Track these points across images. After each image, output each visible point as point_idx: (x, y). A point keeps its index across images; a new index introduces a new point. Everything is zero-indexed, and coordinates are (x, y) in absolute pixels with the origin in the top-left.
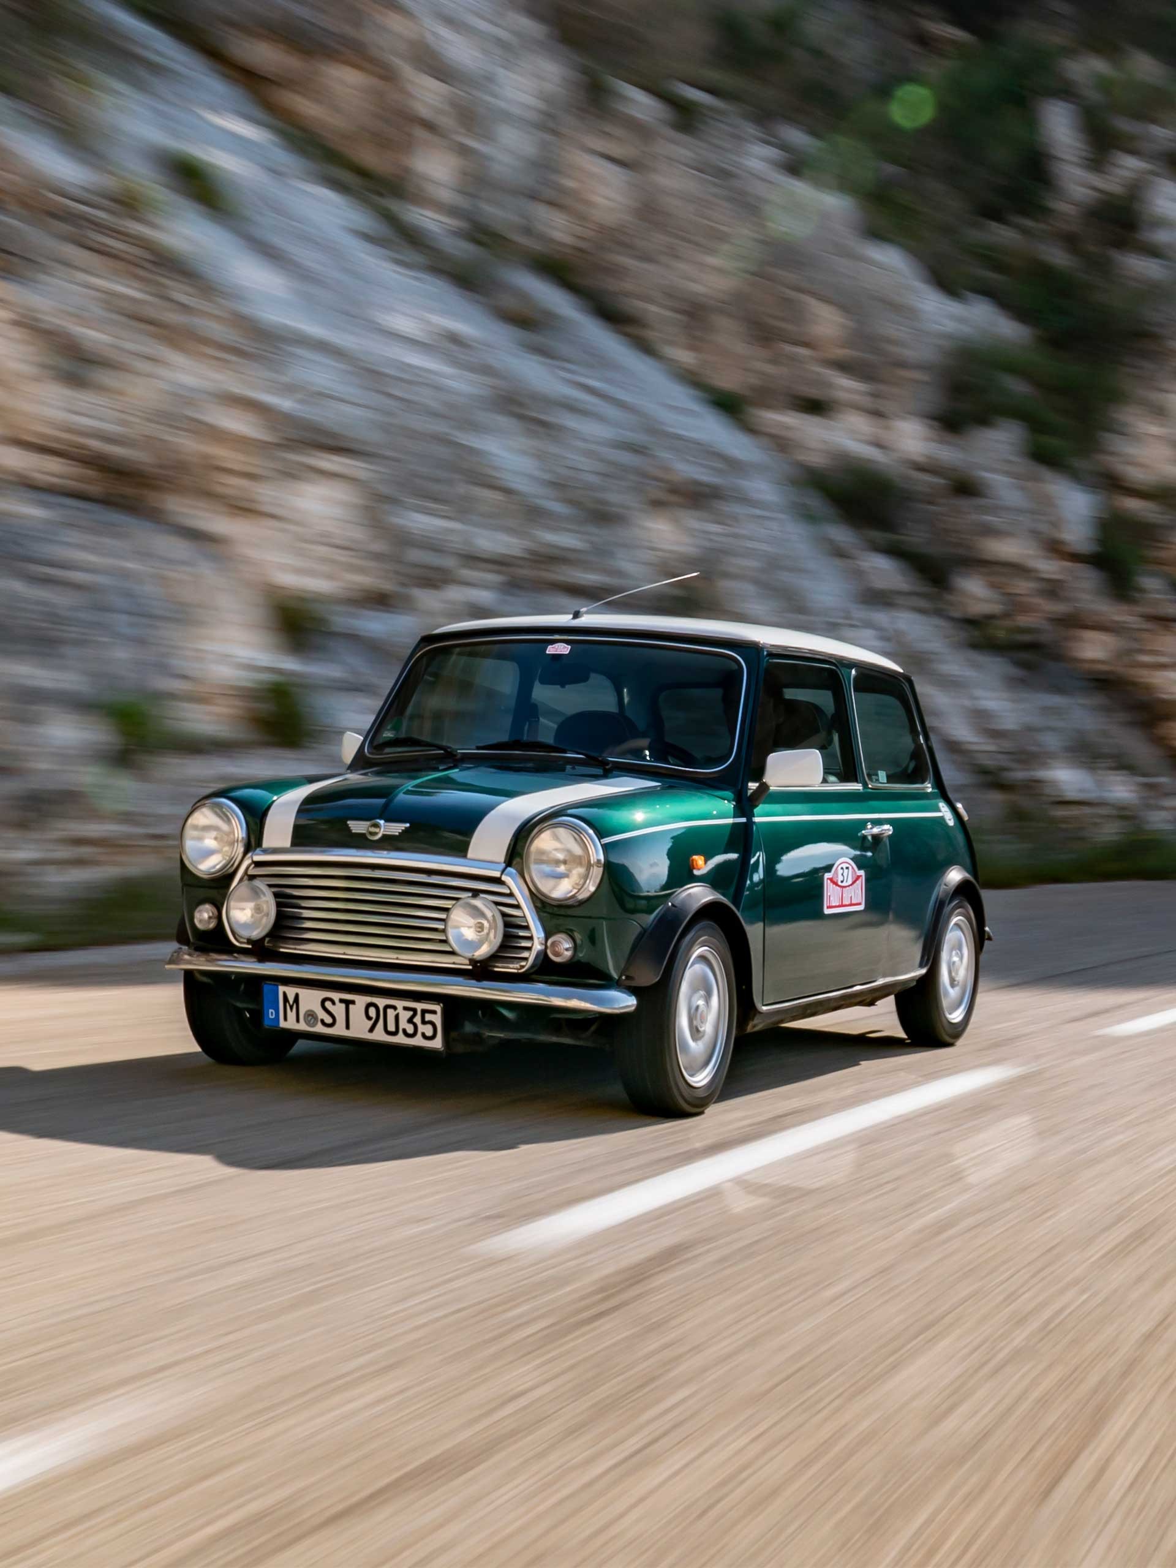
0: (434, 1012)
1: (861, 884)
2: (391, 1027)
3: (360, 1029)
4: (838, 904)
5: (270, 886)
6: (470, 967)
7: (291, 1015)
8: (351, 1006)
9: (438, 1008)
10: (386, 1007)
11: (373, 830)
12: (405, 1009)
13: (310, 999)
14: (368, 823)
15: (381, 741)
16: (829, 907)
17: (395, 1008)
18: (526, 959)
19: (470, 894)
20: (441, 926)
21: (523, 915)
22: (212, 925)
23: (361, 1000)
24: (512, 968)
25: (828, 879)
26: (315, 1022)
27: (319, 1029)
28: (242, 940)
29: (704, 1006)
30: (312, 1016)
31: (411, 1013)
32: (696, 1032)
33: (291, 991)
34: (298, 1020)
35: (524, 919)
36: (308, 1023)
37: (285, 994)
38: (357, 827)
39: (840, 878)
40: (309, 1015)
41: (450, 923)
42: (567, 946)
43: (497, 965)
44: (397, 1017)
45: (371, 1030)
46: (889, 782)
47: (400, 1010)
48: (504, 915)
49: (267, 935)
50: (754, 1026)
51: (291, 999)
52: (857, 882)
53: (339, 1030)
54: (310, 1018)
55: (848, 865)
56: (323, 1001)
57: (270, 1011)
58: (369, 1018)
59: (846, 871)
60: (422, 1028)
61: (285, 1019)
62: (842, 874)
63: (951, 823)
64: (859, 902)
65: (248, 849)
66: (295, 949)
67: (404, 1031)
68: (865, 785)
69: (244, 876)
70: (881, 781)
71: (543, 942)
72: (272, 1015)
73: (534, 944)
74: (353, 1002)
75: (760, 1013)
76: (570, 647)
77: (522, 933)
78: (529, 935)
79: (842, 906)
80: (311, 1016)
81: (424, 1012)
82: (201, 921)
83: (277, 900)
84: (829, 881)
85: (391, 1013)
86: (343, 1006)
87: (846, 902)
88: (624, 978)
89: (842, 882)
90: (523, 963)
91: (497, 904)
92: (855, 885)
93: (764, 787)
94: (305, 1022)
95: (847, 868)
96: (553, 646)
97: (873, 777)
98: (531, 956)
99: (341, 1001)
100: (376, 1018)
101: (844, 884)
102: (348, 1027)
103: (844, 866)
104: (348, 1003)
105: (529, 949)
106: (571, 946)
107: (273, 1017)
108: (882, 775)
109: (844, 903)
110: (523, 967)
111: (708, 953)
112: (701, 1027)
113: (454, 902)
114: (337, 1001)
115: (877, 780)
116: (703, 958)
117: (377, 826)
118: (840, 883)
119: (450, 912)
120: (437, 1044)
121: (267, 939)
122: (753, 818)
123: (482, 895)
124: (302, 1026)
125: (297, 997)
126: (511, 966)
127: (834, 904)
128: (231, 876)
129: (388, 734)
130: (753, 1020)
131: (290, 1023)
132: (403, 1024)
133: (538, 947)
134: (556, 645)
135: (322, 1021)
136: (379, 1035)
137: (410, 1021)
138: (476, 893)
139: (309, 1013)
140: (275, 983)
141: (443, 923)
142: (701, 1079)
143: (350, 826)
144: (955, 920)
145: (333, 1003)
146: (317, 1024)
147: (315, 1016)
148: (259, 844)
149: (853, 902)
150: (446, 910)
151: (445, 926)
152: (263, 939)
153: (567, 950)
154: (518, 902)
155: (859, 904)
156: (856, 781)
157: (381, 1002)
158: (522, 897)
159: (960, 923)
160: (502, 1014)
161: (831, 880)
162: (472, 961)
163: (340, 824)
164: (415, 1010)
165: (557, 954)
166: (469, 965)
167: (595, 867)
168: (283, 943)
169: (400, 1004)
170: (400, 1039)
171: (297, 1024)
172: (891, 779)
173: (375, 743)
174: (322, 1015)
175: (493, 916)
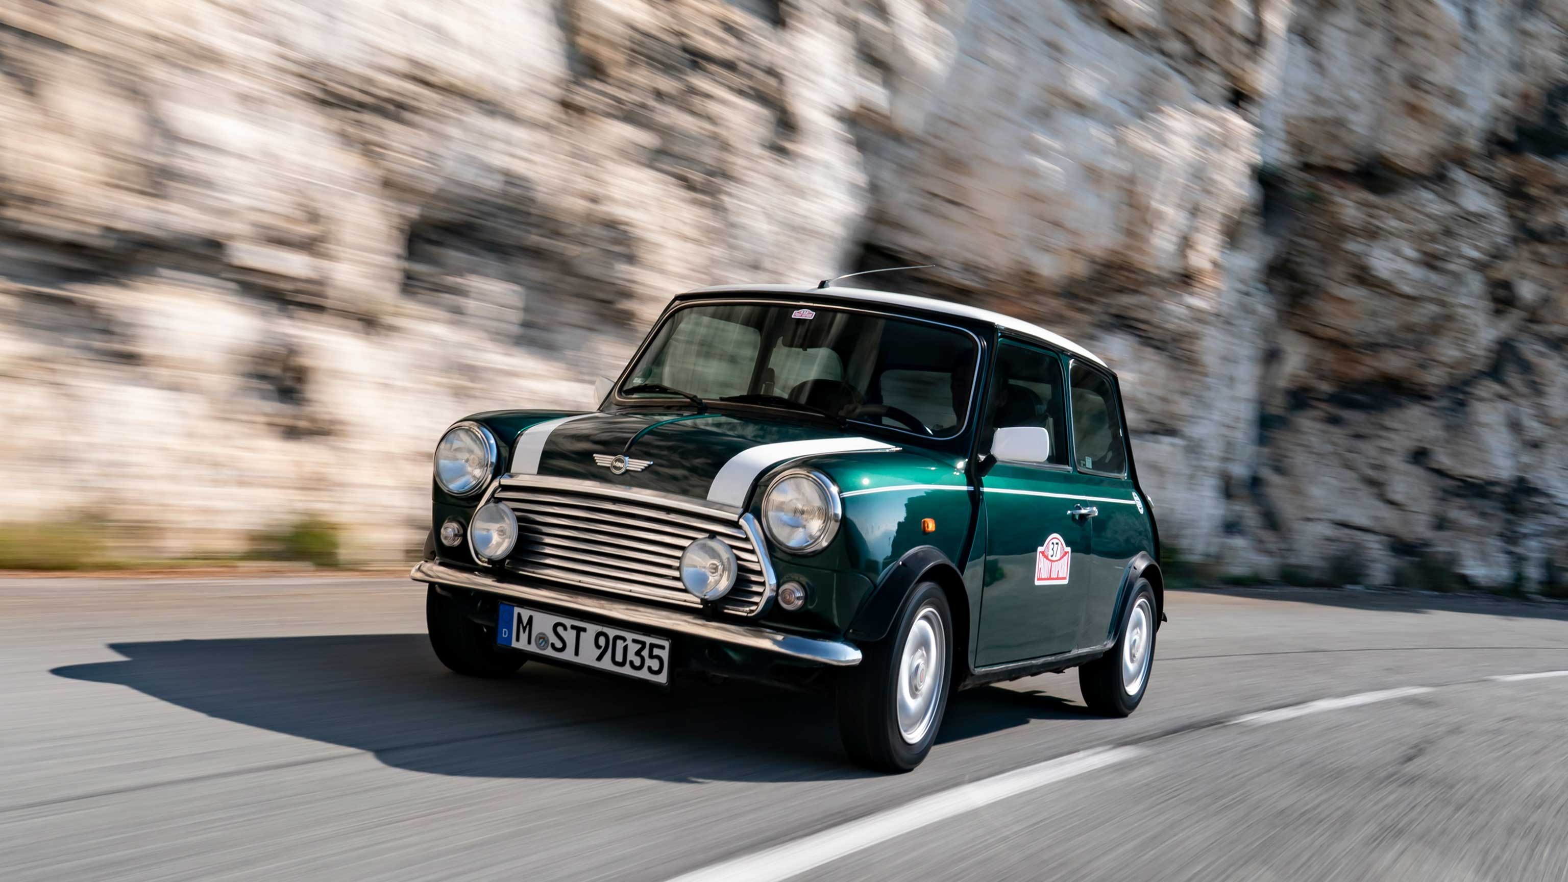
0: (662, 647)
1: (1067, 559)
2: (619, 658)
3: (588, 656)
4: (1046, 577)
5: (514, 510)
6: (701, 606)
7: (524, 637)
8: (582, 634)
9: (666, 644)
10: (616, 638)
11: (618, 464)
12: (634, 641)
13: (543, 623)
14: (613, 458)
15: (631, 387)
16: (1039, 579)
17: (624, 639)
18: (756, 604)
19: (707, 535)
20: (676, 563)
21: (757, 560)
22: (457, 542)
23: (592, 629)
24: (742, 612)
25: (1040, 552)
26: (546, 645)
27: (549, 652)
28: (483, 559)
29: (923, 665)
30: (544, 638)
31: (640, 646)
32: (914, 691)
33: (526, 613)
34: (529, 642)
35: (758, 564)
36: (538, 646)
37: (519, 615)
38: (603, 460)
39: (1051, 553)
40: (540, 638)
41: (686, 561)
42: (798, 595)
43: (727, 606)
44: (625, 649)
45: (599, 658)
46: (1093, 468)
47: (629, 642)
48: (739, 558)
49: (508, 557)
50: (965, 686)
51: (525, 620)
52: (1065, 558)
53: (568, 655)
54: (541, 640)
55: (1057, 541)
56: (555, 627)
57: (504, 630)
58: (598, 647)
59: (1056, 546)
60: (649, 662)
61: (518, 639)
62: (1053, 549)
63: (1142, 511)
64: (1064, 576)
65: (497, 473)
66: (533, 573)
67: (631, 663)
68: (1075, 468)
69: (490, 499)
70: (1087, 466)
71: (775, 589)
72: (505, 634)
73: (766, 590)
74: (584, 630)
75: (973, 675)
76: (814, 313)
77: (754, 578)
78: (762, 580)
79: (1050, 579)
80: (542, 638)
81: (653, 646)
82: (446, 538)
83: (520, 524)
84: (1041, 554)
85: (620, 644)
86: (574, 632)
87: (1054, 575)
88: (851, 631)
89: (1052, 556)
90: (753, 608)
91: (732, 547)
92: (1063, 560)
93: (991, 460)
94: (536, 644)
95: (1057, 544)
96: (799, 311)
97: (1082, 462)
98: (761, 601)
99: (573, 627)
100: (605, 647)
101: (1054, 558)
102: (577, 653)
103: (1055, 541)
104: (579, 630)
105: (760, 594)
106: (802, 595)
107: (506, 636)
108: (1089, 462)
109: (1052, 577)
110: (752, 611)
111: (931, 614)
112: (920, 686)
113: (690, 542)
114: (569, 627)
115: (1085, 465)
116: (926, 618)
117: (622, 461)
118: (1050, 558)
119: (686, 551)
120: (662, 679)
121: (508, 561)
122: (981, 488)
123: (719, 537)
124: (533, 648)
125: (531, 618)
126: (741, 609)
127: (1043, 577)
128: (479, 497)
129: (637, 381)
130: (964, 681)
131: (521, 644)
132: (631, 656)
133: (768, 593)
134: (802, 311)
135: (553, 645)
136: (606, 664)
137: (638, 653)
138: (713, 535)
139: (541, 636)
140: (511, 604)
141: (679, 561)
142: (915, 735)
143: (596, 458)
144: (1140, 601)
145: (565, 628)
146: (547, 646)
147: (546, 639)
148: (508, 469)
149: (1060, 576)
150: (682, 548)
151: (680, 563)
152: (503, 560)
153: (798, 598)
154: (753, 547)
155: (1064, 578)
156: (1068, 464)
157: (612, 632)
158: (757, 543)
159: (1144, 605)
160: (728, 656)
161: (1043, 553)
162: (704, 601)
163: (586, 457)
164: (643, 644)
165: (788, 603)
166: (701, 604)
167: (833, 522)
168: (523, 566)
169: (630, 636)
170: (627, 670)
171: (528, 646)
172: (1096, 465)
173: (625, 388)
174: (553, 639)
175: (728, 559)
